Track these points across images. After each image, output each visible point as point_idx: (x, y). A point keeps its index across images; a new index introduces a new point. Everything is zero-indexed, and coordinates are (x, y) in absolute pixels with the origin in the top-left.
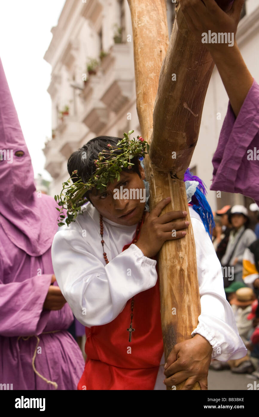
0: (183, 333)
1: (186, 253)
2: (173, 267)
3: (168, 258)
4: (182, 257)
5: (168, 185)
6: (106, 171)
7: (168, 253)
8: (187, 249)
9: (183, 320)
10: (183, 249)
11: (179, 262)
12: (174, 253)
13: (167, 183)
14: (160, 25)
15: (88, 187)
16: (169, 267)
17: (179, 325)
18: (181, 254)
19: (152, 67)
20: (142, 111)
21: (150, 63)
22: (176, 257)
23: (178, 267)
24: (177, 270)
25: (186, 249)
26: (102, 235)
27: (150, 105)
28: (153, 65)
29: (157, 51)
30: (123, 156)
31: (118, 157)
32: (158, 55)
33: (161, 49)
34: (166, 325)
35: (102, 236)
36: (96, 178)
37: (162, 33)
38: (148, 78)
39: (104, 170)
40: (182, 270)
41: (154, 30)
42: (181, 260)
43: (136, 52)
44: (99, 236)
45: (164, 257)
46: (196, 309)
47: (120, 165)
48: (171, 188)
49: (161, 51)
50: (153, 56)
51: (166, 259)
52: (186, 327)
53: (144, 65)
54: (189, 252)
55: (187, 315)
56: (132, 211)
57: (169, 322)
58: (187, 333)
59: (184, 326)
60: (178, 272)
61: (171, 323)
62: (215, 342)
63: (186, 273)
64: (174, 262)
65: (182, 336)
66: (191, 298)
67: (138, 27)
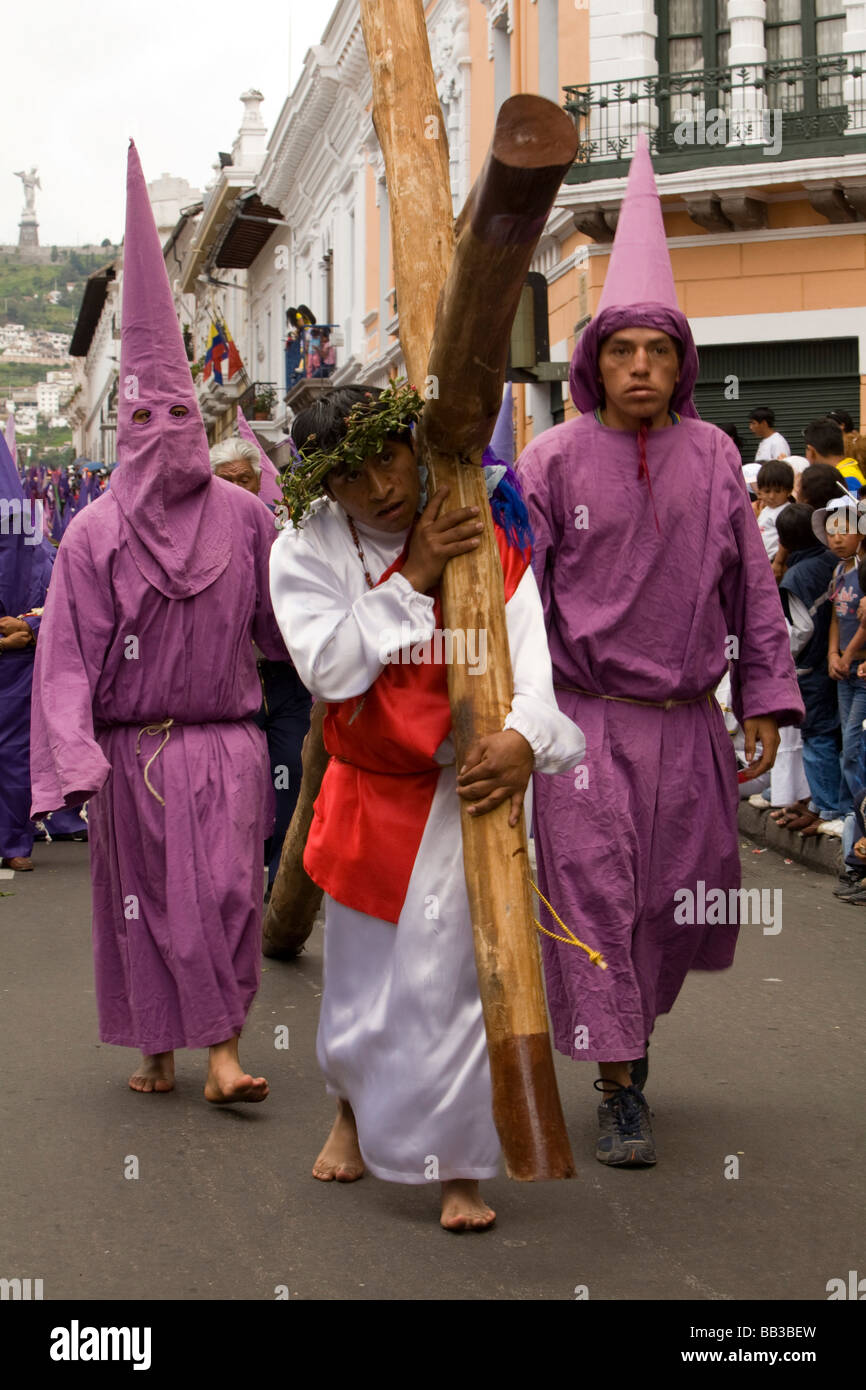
0: (484, 713)
1: (486, 587)
2: (466, 609)
3: (458, 595)
4: (479, 594)
5: (456, 475)
6: (363, 435)
7: (457, 588)
8: (488, 581)
9: (483, 692)
10: (481, 579)
11: (475, 601)
12: (467, 587)
13: (453, 472)
14: (438, 194)
15: (334, 460)
16: (459, 610)
17: (476, 700)
18: (478, 589)
19: (424, 271)
20: (409, 348)
21: (422, 263)
22: (471, 592)
23: (474, 610)
24: (471, 614)
25: (486, 579)
26: (357, 543)
27: (422, 339)
28: (426, 267)
29: (432, 242)
30: (389, 414)
31: (381, 414)
32: (434, 249)
33: (439, 238)
34: (456, 701)
35: (358, 547)
36: (346, 447)
37: (441, 208)
38: (418, 289)
39: (358, 434)
40: (480, 614)
41: (426, 205)
42: (479, 599)
43: (397, 243)
44: (354, 549)
45: (451, 594)
46: (503, 675)
47: (385, 427)
48: (460, 480)
49: (440, 243)
50: (427, 250)
51: (455, 597)
52: (487, 704)
53: (411, 268)
54: (491, 585)
55: (490, 684)
56: (397, 505)
57: (461, 697)
58: (489, 713)
59: (484, 702)
60: (474, 617)
61: (464, 698)
62: (538, 744)
63: (487, 619)
64: (466, 602)
65: (482, 717)
66: (495, 659)
67: (400, 197)
